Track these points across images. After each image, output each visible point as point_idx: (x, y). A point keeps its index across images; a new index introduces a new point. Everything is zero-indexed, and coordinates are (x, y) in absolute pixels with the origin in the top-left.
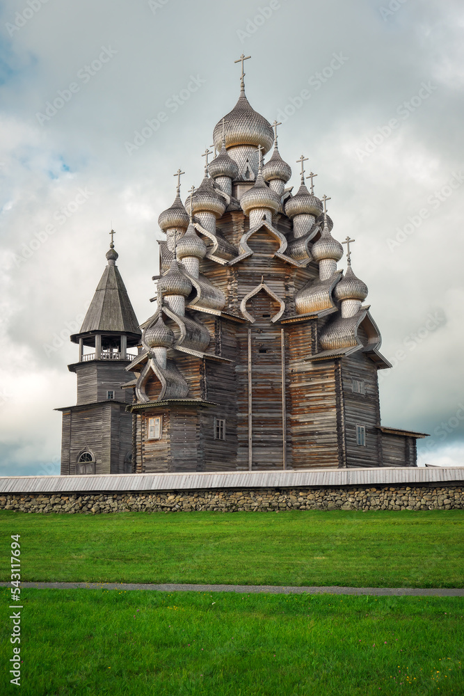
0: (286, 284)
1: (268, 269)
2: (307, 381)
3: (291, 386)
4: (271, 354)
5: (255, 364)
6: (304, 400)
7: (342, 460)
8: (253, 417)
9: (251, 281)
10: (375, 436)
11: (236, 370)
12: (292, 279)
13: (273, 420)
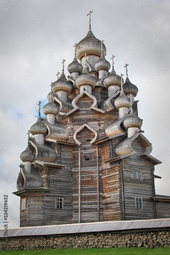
0: (99, 123)
1: (89, 116)
2: (108, 174)
3: (102, 177)
4: (91, 161)
5: (83, 167)
6: (107, 184)
7: (123, 217)
8: (81, 196)
9: (80, 123)
10: (152, 203)
11: (72, 171)
12: (102, 120)
13: (92, 197)
